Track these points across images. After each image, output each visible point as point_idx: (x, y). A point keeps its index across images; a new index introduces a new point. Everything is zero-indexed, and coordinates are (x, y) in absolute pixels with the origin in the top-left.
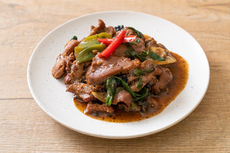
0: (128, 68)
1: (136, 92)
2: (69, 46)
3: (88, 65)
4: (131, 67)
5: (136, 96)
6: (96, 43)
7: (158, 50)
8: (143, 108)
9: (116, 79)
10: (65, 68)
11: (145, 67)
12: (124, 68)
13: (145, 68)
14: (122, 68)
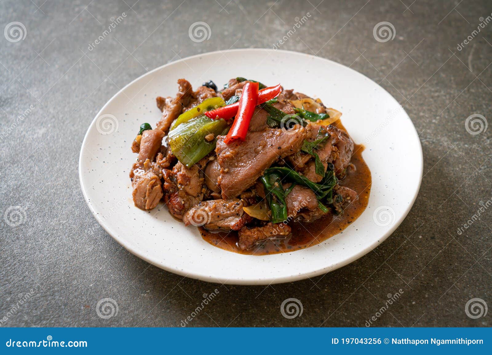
0: (292, 143)
1: (318, 183)
2: (146, 144)
3: (205, 165)
4: (295, 141)
5: (322, 190)
6: (205, 122)
7: (305, 103)
8: (337, 207)
9: (276, 172)
10: (162, 186)
11: (312, 135)
12: (285, 146)
13: (313, 137)
14: (279, 148)
